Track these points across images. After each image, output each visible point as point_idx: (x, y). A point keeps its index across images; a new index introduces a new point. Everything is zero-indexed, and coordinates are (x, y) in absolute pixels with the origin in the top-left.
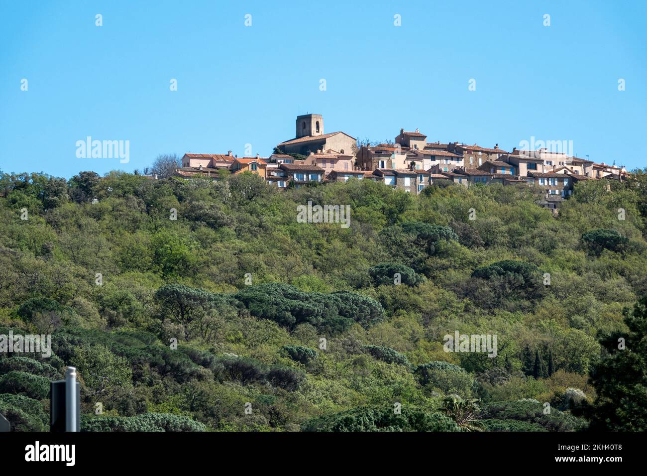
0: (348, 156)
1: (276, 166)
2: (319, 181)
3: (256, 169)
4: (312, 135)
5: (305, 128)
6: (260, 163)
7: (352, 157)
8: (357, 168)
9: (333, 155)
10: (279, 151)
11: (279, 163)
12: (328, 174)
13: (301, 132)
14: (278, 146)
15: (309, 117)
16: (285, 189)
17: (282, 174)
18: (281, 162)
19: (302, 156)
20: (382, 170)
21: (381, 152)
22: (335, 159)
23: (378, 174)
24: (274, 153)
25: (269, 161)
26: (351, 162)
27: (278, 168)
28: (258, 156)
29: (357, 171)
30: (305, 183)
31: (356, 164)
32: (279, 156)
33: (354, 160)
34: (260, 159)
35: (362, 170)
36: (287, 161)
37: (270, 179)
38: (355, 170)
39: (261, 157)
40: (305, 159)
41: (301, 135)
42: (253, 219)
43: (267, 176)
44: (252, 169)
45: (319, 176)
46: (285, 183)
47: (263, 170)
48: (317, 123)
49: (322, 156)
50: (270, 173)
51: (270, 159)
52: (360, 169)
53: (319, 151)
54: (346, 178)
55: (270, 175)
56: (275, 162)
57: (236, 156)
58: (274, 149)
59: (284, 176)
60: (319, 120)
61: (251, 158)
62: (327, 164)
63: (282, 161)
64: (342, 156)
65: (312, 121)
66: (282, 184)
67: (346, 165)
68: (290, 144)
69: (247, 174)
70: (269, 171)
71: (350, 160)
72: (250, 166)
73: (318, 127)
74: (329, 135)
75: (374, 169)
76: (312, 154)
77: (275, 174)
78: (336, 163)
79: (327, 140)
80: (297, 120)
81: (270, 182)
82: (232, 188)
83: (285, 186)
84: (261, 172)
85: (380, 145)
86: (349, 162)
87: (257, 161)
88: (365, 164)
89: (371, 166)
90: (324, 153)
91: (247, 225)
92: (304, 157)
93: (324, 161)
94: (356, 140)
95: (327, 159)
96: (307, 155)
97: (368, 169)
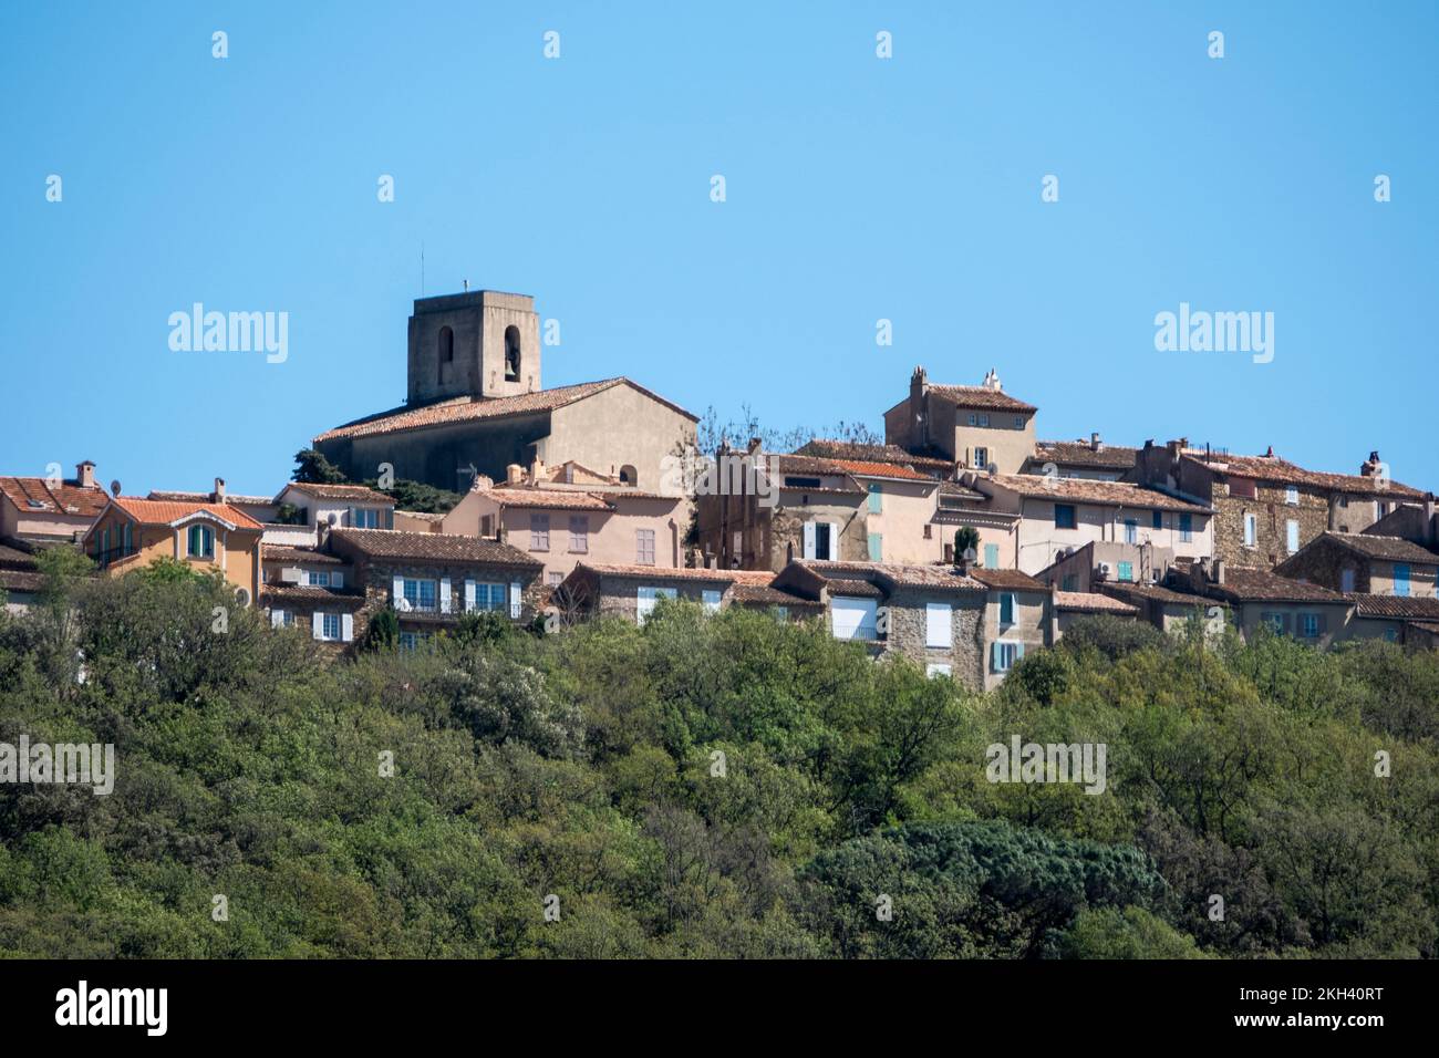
0: (655, 499)
1: (309, 539)
2: (515, 613)
3: (209, 551)
4: (486, 391)
5: (451, 359)
6: (231, 525)
7: (674, 501)
8: (699, 554)
9: (583, 491)
10: (326, 467)
11: (322, 527)
12: (557, 582)
13: (433, 380)
14: (317, 445)
15: (469, 307)
16: (351, 652)
17: (337, 579)
18: (332, 520)
19: (431, 491)
20: (818, 569)
21: (817, 483)
22: (596, 509)
23: (800, 589)
24: (300, 476)
25: (274, 513)
26: (672, 525)
27: (316, 550)
28: (222, 491)
29: (699, 572)
30: (441, 625)
31: (693, 538)
32: (323, 489)
33: (683, 516)
34: (232, 505)
35: (724, 565)
36: (360, 513)
37: (277, 603)
38: (691, 564)
39: (235, 497)
40: (446, 508)
41: (434, 390)
42: (191, 790)
43: (261, 589)
44: (193, 549)
45: (516, 594)
46: (348, 620)
47: (244, 558)
48: (512, 336)
49: (529, 497)
50: (277, 573)
51: (277, 502)
52: (714, 562)
53: (516, 471)
54: (645, 604)
55: (276, 582)
56: (301, 518)
57: (116, 488)
58: (300, 458)
59: (347, 590)
60: (519, 320)
61: (190, 500)
62: (553, 533)
63: (339, 514)
64: (626, 497)
65: (487, 327)
66: (334, 627)
67: (647, 537)
68: (379, 434)
69: (165, 573)
70: (275, 561)
71: (666, 518)
72: (183, 535)
73: (513, 355)
74: (568, 395)
75: (779, 560)
76: (484, 484)
77: (302, 579)
78: (597, 530)
79: (558, 419)
80: (410, 318)
81: (278, 617)
82: (95, 641)
83: (348, 636)
84: (234, 568)
85: (814, 449)
86: (658, 524)
87: (219, 512)
88: (737, 540)
89: (768, 546)
90: (539, 481)
91: (161, 820)
92: (445, 497)
93: (540, 517)
94: (695, 420)
95: (552, 508)
96: (462, 486)
97: (750, 561)
